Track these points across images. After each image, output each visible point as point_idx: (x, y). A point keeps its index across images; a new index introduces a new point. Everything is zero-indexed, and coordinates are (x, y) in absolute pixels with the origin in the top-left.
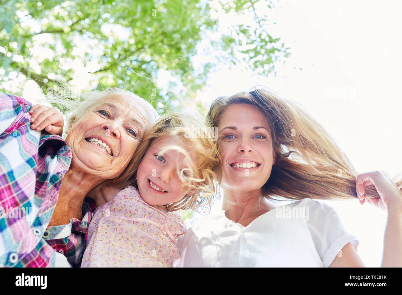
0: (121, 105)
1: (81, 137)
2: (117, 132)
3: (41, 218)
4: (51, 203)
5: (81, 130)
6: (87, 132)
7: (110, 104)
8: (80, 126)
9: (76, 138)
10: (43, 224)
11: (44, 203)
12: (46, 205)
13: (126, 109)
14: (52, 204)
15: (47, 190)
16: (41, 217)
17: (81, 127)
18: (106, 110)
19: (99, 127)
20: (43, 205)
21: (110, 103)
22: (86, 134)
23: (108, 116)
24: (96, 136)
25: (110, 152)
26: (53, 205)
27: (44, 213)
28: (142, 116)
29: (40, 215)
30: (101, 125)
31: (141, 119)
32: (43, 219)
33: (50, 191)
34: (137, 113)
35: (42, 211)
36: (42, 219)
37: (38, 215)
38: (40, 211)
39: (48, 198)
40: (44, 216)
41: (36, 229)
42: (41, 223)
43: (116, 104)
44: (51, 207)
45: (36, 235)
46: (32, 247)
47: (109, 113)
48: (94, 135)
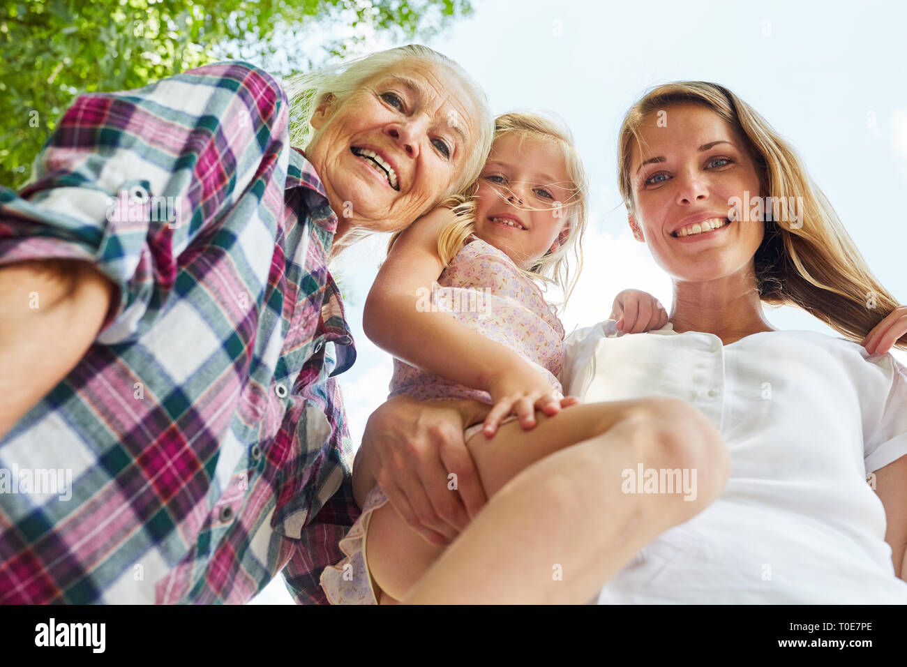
0: (430, 88)
1: (343, 146)
2: (415, 145)
3: (287, 360)
4: (304, 333)
5: (342, 132)
6: (357, 135)
7: (409, 82)
8: (343, 123)
9: (333, 148)
10: (290, 373)
11: (291, 330)
12: (296, 335)
13: (438, 96)
14: (306, 335)
15: (297, 304)
16: (287, 358)
17: (344, 126)
18: (399, 94)
19: (381, 129)
20: (290, 334)
21: (409, 79)
22: (353, 140)
23: (401, 106)
24: (372, 145)
25: (394, 182)
26: (307, 337)
27: (292, 352)
28: (466, 117)
29: (286, 354)
30: (384, 125)
31: (465, 123)
32: (291, 364)
33: (302, 307)
34: (458, 109)
35: (289, 347)
36: (288, 364)
37: (282, 353)
38: (285, 346)
39: (298, 321)
40: (292, 358)
41: (280, 385)
42: (288, 371)
43: (421, 84)
44: (304, 341)
45: (280, 398)
46: (277, 424)
47: (404, 102)
48: (369, 143)
